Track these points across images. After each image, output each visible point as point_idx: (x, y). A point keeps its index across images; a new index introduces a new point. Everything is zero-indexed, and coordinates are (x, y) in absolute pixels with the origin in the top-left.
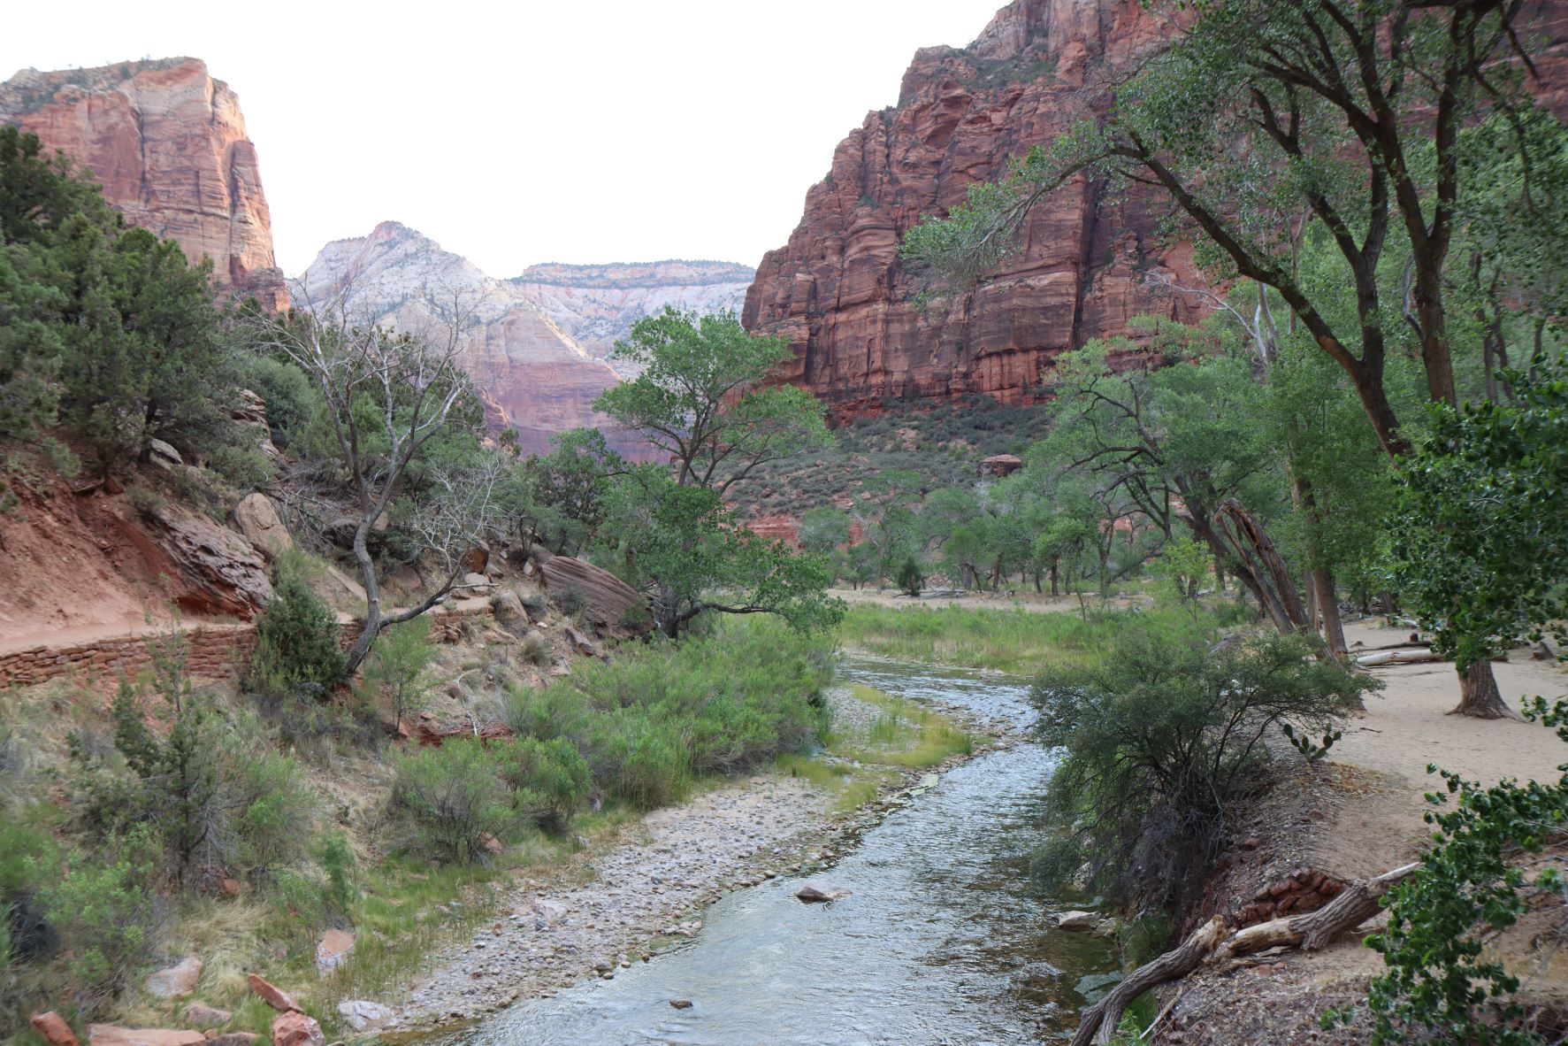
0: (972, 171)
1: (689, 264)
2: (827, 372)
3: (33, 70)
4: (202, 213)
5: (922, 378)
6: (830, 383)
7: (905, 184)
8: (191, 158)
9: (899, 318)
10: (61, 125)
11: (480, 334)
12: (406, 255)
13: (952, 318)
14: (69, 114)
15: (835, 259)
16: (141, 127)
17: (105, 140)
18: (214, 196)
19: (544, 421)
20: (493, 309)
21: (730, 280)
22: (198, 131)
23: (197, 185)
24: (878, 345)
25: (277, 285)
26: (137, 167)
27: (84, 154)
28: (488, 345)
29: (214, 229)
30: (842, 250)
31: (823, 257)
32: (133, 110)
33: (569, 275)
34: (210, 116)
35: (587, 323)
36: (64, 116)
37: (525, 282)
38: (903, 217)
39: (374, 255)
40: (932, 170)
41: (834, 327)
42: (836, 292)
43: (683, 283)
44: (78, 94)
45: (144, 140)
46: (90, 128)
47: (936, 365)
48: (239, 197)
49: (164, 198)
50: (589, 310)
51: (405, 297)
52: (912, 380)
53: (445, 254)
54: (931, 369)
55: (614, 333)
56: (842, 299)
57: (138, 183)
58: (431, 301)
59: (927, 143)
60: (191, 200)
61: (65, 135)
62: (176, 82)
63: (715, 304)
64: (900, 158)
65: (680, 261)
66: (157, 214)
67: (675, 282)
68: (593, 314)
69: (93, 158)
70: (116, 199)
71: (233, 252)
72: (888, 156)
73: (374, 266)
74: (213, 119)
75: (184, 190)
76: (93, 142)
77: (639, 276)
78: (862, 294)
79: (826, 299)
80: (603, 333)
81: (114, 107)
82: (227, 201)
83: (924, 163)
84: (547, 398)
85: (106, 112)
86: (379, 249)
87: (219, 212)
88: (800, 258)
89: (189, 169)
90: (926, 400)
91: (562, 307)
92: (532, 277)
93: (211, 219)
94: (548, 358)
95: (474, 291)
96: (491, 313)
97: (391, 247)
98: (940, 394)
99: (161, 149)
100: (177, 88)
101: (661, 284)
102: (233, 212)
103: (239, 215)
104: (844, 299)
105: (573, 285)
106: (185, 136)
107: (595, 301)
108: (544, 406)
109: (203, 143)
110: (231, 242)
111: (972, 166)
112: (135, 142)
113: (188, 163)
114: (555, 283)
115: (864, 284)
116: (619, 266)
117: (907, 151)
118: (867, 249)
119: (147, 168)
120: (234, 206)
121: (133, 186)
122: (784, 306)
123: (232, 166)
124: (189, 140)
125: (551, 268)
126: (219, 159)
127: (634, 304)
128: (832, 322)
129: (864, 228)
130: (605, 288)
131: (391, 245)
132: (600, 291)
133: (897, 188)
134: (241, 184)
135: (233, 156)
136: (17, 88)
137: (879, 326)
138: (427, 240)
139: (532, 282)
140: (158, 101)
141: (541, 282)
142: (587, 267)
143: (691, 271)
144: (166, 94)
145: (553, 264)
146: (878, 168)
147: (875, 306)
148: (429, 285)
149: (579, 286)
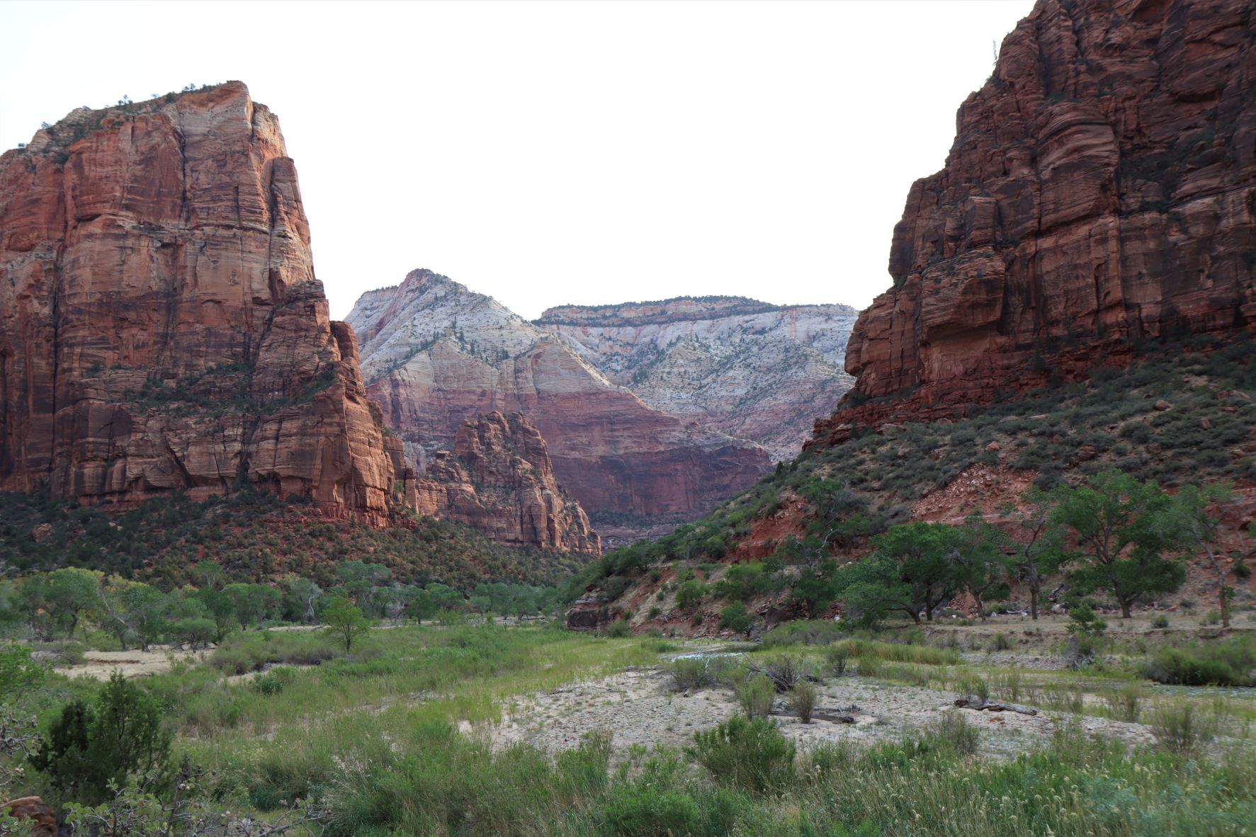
0: (1218, 38)
1: (697, 300)
2: (1029, 316)
3: (86, 109)
4: (242, 228)
5: (1188, 307)
6: (1035, 331)
7: (1112, 70)
8: (230, 174)
9: (1139, 233)
10: (106, 148)
11: (508, 366)
12: (436, 299)
13: (1227, 223)
14: (113, 137)
15: (1025, 171)
16: (183, 148)
17: (147, 160)
18: (254, 210)
19: (573, 449)
20: (520, 343)
21: (738, 313)
22: (237, 147)
23: (236, 200)
24: (1114, 269)
25: (316, 297)
26: (178, 187)
27: (127, 176)
28: (516, 378)
29: (253, 243)
30: (1033, 161)
31: (1006, 173)
32: (175, 131)
33: (585, 315)
34: (250, 133)
35: (603, 359)
36: (109, 140)
37: (544, 323)
38: (1116, 111)
39: (407, 301)
40: (1146, 51)
41: (1037, 257)
42: (1035, 211)
43: (693, 318)
44: (122, 118)
45: (185, 161)
46: (133, 151)
47: (1210, 288)
48: (278, 212)
49: (203, 215)
50: (605, 347)
51: (436, 336)
52: (1173, 312)
53: (473, 295)
54: (1205, 294)
55: (629, 368)
56: (1044, 220)
57: (179, 201)
58: (461, 338)
59: (1133, 19)
60: (231, 215)
61: (109, 158)
62: (218, 104)
63: (725, 335)
64: (1099, 40)
65: (688, 298)
66: (196, 232)
67: (685, 317)
68: (608, 350)
69: (135, 179)
70: (157, 219)
71: (272, 266)
72: (1078, 43)
73: (407, 311)
74: (253, 136)
75: (224, 205)
76: (135, 163)
77: (650, 313)
78: (1077, 209)
79: (1018, 223)
80: (619, 368)
81: (157, 129)
82: (266, 216)
83: (1134, 43)
84: (575, 427)
85: (149, 134)
86: (411, 295)
87: (258, 226)
88: (969, 180)
89: (229, 185)
90: (1204, 337)
91: (580, 346)
92: (552, 318)
93: (250, 233)
94: (574, 388)
95: (501, 328)
96: (518, 347)
97: (422, 293)
98: (1223, 327)
99: (202, 167)
100: (218, 109)
101: (672, 319)
102: (273, 226)
103: (279, 229)
104: (1048, 219)
105: (589, 325)
106: (225, 154)
107: (610, 339)
108: (572, 435)
109: (243, 159)
110: (270, 256)
111: (1217, 31)
112: (176, 160)
113: (228, 179)
114: (573, 323)
115: (1083, 195)
116: (630, 305)
117: (1107, 31)
118: (1077, 150)
119: (188, 187)
120: (273, 221)
121: (174, 204)
122: (955, 239)
123: (272, 183)
124: (229, 157)
125: (567, 310)
126: (258, 174)
127: (647, 340)
128: (1031, 250)
129: (1069, 125)
130: (619, 326)
131: (422, 290)
132: (615, 329)
133: (1102, 76)
134: (280, 199)
135: (273, 173)
136: (70, 126)
137: (1113, 245)
138: (455, 284)
139: (552, 323)
140: (199, 123)
141: (558, 323)
142: (600, 308)
143: (700, 307)
144: (208, 115)
145: (570, 307)
146: (1067, 57)
147: (1101, 221)
148: (459, 324)
149: (595, 325)
